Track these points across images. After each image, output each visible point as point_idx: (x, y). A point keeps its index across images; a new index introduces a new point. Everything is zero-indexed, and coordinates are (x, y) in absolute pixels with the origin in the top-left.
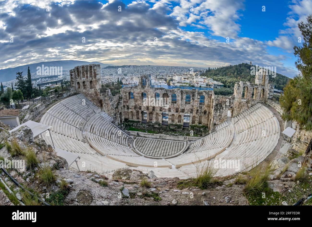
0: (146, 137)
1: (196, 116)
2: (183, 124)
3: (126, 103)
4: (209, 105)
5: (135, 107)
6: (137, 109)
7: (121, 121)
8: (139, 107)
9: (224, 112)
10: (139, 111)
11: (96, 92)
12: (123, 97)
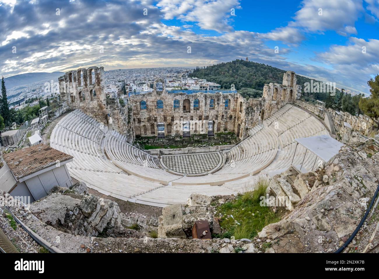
0: (171, 154)
1: (222, 122)
2: (207, 133)
3: (137, 116)
4: (235, 109)
5: (149, 119)
6: (151, 122)
8: (154, 118)
9: (256, 115)
10: (154, 124)
11: (100, 105)
12: (133, 108)
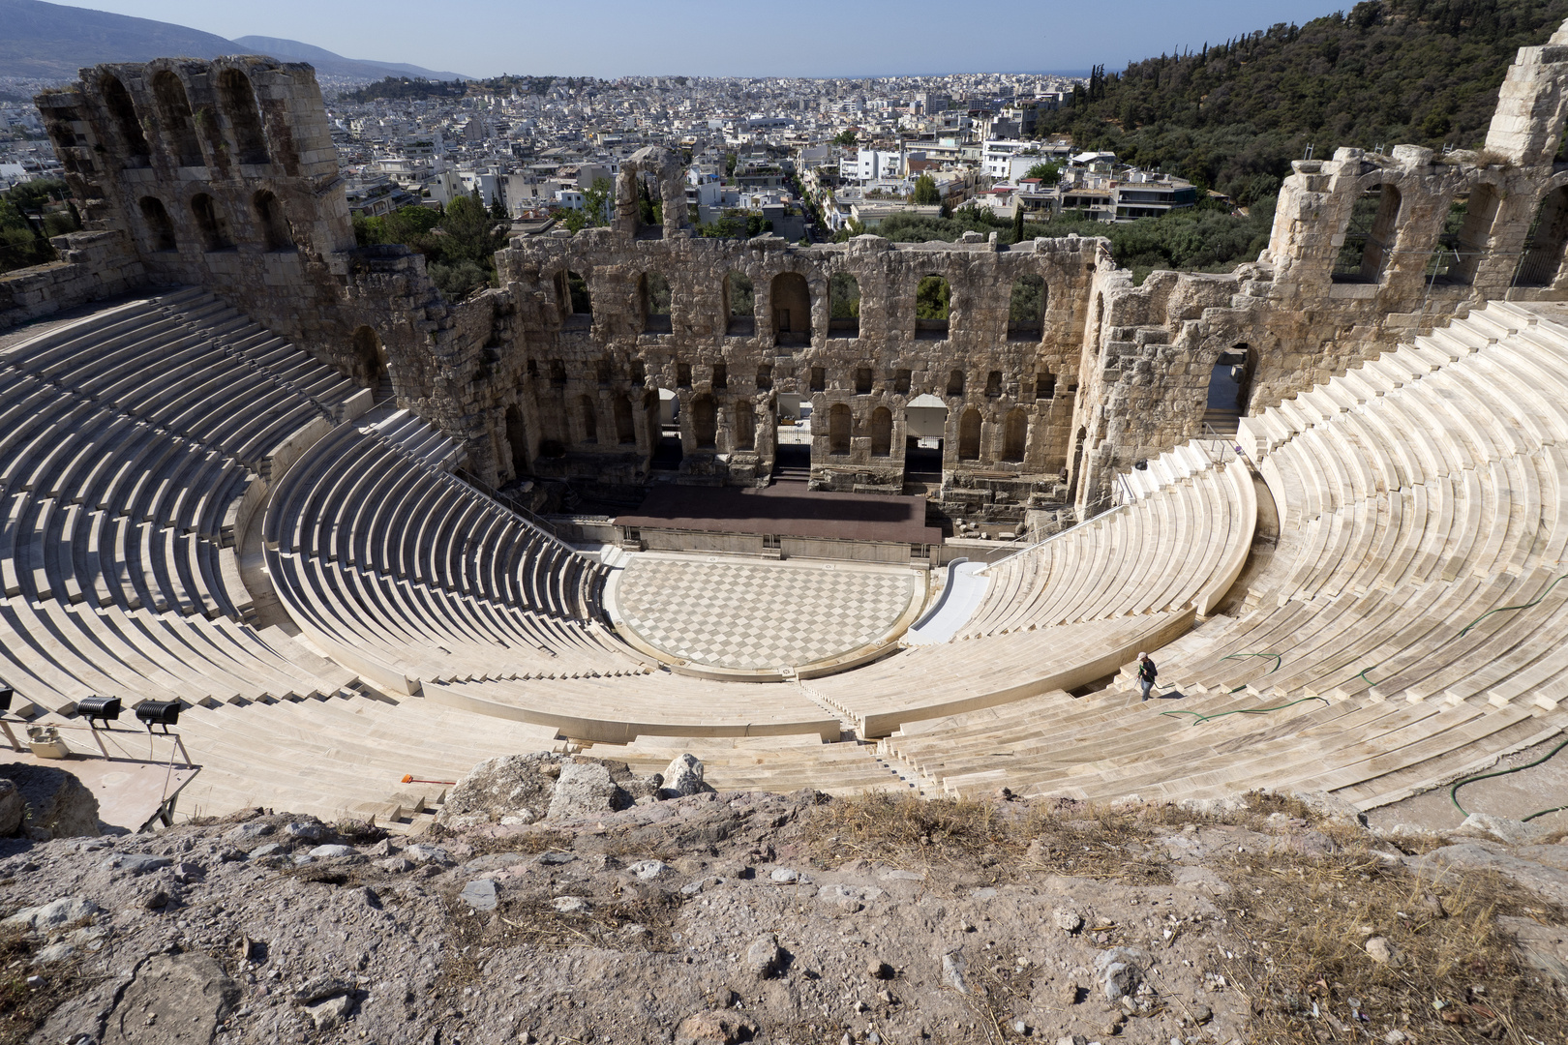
1: (988, 409)
3: (545, 346)
5: (605, 371)
6: (614, 384)
7: (520, 462)
8: (627, 367)
10: (629, 393)
11: (319, 277)
